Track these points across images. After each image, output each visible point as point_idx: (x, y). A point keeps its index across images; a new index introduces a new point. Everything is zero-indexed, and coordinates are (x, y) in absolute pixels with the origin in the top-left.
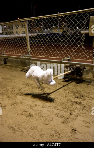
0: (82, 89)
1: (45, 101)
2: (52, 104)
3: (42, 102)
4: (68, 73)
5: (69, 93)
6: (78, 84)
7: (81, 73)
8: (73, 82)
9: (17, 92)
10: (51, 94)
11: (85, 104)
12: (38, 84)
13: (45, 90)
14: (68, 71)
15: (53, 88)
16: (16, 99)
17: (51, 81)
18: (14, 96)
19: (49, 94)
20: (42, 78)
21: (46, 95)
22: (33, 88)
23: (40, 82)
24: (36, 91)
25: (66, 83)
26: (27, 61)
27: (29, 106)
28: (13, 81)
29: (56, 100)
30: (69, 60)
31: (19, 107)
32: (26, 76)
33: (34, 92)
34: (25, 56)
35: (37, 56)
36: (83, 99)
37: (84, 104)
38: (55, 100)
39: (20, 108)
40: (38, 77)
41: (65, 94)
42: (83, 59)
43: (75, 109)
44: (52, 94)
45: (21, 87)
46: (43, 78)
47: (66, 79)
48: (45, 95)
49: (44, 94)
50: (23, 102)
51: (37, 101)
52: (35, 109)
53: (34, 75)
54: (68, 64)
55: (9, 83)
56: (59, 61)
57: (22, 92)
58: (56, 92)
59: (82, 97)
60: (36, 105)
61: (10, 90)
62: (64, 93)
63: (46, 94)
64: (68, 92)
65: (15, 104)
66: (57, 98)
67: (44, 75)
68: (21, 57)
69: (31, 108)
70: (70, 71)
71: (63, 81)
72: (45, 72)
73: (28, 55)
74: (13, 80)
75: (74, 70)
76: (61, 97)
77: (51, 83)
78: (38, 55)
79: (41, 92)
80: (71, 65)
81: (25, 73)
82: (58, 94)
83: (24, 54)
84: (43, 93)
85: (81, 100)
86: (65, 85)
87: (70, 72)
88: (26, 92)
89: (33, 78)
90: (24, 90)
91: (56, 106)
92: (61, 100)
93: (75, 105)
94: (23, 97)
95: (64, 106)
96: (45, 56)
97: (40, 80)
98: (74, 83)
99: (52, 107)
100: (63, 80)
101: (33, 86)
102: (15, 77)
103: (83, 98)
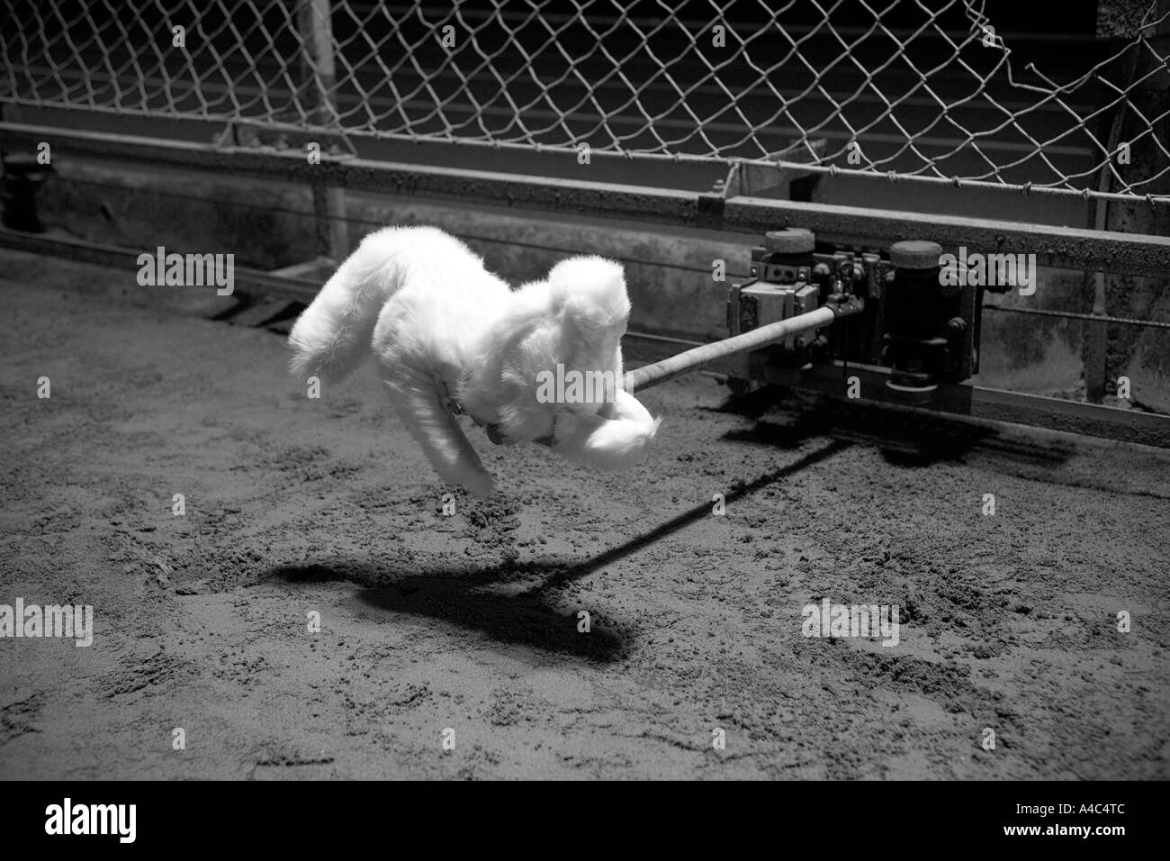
0: (961, 528)
1: (522, 649)
2: (613, 681)
3: (489, 655)
4: (797, 334)
5: (806, 566)
6: (910, 475)
7: (957, 336)
8: (853, 453)
9: (180, 549)
10: (595, 576)
11: (1011, 691)
12: (441, 442)
13: (521, 534)
14: (791, 307)
15: (619, 512)
16: (167, 625)
17: (606, 412)
18: (141, 590)
19: (565, 574)
20: (494, 373)
21: (538, 581)
22: (373, 502)
23: (465, 422)
24: (414, 542)
25: (762, 459)
26: (300, 196)
27: (336, 700)
28: (128, 428)
29: (657, 645)
30: (803, 187)
31: (213, 709)
32: (294, 351)
33: (382, 546)
34: (267, 137)
35: (420, 129)
36: (986, 635)
37: (993, 687)
38: (641, 642)
39: (224, 725)
40: (448, 354)
41: (758, 578)
42: (977, 168)
43: (885, 741)
44: (612, 569)
45: (228, 490)
46: (508, 375)
47: (768, 418)
48: (521, 587)
49: (511, 568)
50: (252, 654)
51: (426, 645)
52: (406, 736)
53: (389, 341)
54: (793, 233)
55: (76, 450)
56: (694, 196)
57: (239, 552)
58: (656, 548)
59: (961, 614)
60: (417, 696)
61: (88, 521)
62: (748, 565)
63: (531, 568)
64: (794, 559)
65: (152, 676)
66: (668, 619)
67: (517, 339)
68: (222, 145)
69: (358, 725)
70: (823, 314)
71: (730, 437)
72: (535, 296)
73: (315, 120)
74: (127, 417)
75: (870, 303)
76: (710, 607)
77: (606, 437)
78: (435, 125)
79: (477, 549)
80: (830, 236)
81: (266, 337)
82: (673, 569)
83: (258, 110)
84: (493, 558)
85: (951, 639)
86: (764, 481)
87: (821, 328)
88: (293, 549)
89: (387, 371)
90: (261, 525)
91: (658, 710)
92: (713, 646)
93: (885, 695)
94: (256, 609)
95: (758, 711)
96: (516, 132)
97: (463, 394)
98: (859, 462)
99: (615, 717)
100: (730, 423)
101: (372, 481)
102: (149, 379)
103: (974, 624)
